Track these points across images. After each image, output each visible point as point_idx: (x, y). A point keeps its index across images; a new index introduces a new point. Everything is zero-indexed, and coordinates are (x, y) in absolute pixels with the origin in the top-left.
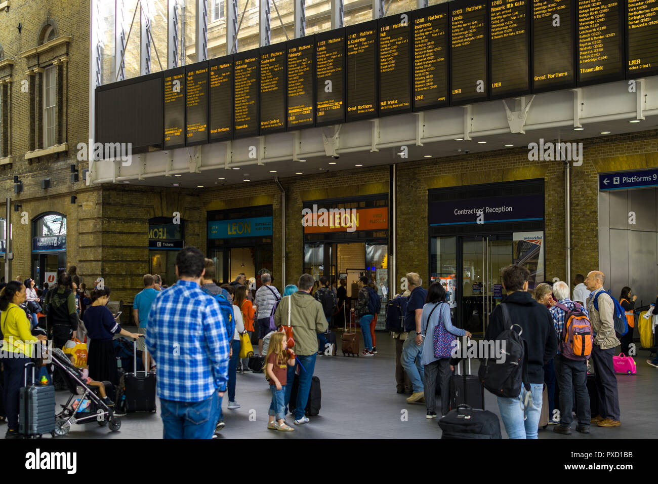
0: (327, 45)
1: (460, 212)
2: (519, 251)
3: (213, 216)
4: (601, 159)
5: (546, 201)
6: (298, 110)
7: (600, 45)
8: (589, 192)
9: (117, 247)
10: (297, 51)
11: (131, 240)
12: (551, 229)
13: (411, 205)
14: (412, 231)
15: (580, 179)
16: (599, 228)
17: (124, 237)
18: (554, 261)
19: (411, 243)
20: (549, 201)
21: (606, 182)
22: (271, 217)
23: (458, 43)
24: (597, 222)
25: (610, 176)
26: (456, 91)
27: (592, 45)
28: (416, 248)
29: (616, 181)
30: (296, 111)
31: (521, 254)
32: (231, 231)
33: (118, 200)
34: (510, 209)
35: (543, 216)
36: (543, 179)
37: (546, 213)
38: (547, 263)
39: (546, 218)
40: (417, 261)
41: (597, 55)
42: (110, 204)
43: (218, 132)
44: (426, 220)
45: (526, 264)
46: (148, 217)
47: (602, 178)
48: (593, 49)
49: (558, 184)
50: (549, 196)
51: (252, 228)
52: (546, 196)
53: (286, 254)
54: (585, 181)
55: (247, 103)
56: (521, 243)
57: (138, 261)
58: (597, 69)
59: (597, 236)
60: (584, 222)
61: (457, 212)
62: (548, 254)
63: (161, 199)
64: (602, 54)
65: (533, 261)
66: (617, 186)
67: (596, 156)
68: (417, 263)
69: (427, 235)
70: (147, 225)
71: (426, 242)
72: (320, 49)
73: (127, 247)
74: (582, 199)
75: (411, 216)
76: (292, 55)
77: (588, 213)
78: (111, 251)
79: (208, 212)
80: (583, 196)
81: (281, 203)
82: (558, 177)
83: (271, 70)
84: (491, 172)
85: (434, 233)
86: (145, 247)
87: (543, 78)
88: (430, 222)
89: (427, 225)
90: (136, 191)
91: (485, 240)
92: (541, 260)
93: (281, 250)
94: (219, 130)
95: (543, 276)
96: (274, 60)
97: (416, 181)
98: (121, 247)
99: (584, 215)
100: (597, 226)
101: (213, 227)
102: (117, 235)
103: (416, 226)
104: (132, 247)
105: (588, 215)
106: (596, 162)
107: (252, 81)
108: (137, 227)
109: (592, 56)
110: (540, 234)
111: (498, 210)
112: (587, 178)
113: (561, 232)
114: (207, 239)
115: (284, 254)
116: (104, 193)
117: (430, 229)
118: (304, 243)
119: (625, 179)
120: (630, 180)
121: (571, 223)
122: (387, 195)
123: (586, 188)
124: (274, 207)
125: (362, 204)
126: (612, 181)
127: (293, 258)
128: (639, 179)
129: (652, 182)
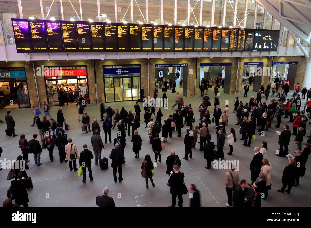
4: (156, 61)
20: (142, 70)
21: (156, 66)
22: (24, 71)
25: (157, 65)
28: (99, 81)
36: (141, 64)
37: (141, 72)
38: (142, 83)
44: (103, 73)
47: (155, 65)
49: (145, 66)
52: (141, 68)
60: (151, 74)
62: (142, 81)
67: (154, 60)
71: (103, 79)
77: (152, 72)
80: (151, 69)
82: (145, 64)
84: (125, 62)
103: (99, 75)
106: (154, 63)
117: (104, 76)
118: (45, 80)
119: (161, 66)
120: (162, 66)
121: (149, 75)
122: (86, 66)
123: (152, 67)
124: (26, 68)
125: (74, 68)
126: (158, 66)
127: (40, 85)
128: (164, 66)
129: (167, 67)
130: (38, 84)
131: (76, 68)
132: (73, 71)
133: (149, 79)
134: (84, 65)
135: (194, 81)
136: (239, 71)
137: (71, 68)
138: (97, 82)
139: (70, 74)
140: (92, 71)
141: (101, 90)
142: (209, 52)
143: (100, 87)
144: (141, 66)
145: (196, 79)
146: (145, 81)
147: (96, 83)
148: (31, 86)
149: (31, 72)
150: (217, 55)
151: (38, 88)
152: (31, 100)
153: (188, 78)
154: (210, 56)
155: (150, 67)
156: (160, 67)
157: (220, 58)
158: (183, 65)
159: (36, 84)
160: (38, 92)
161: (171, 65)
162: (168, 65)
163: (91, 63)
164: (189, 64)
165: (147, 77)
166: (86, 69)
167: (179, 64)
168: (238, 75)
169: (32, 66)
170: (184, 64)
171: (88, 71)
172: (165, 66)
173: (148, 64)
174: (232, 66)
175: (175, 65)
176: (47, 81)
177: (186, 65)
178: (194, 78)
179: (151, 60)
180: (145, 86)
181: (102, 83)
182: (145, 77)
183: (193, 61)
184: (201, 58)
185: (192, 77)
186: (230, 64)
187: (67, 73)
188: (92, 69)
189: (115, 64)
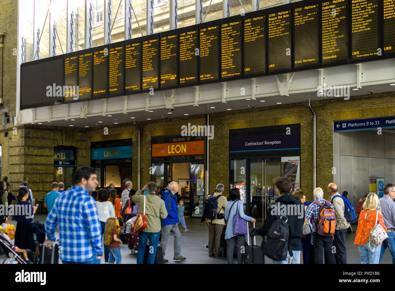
0: (167, 39)
1: (249, 144)
2: (285, 168)
3: (94, 145)
4: (335, 112)
5: (302, 138)
6: (149, 80)
7: (335, 43)
8: (328, 133)
9: (34, 164)
10: (149, 43)
11: (43, 160)
12: (304, 155)
13: (218, 139)
14: (219, 156)
15: (322, 124)
16: (333, 154)
17: (38, 158)
18: (306, 174)
19: (218, 163)
20: (303, 138)
21: (338, 126)
22: (131, 147)
23: (248, 40)
24: (332, 151)
25: (341, 123)
26: (247, 69)
27: (330, 42)
28: (221, 166)
29: (344, 126)
30: (147, 80)
31: (286, 170)
32: (106, 155)
33: (35, 135)
34: (279, 142)
35: (300, 147)
36: (300, 124)
37: (302, 145)
38: (302, 176)
39: (302, 148)
40: (222, 174)
41: (333, 48)
42: (29, 137)
43: (98, 93)
44: (228, 149)
45: (289, 176)
46: (54, 145)
47: (336, 123)
48: (330, 45)
49: (309, 127)
51: (119, 153)
52: (302, 134)
53: (141, 169)
54: (325, 125)
55: (117, 75)
56: (286, 163)
57: (47, 173)
58: (333, 57)
59: (332, 159)
60: (325, 151)
61: (247, 144)
62: (303, 170)
63: (62, 134)
64: (336, 48)
65: (294, 175)
66: (344, 129)
67: (332, 111)
68: (222, 175)
69: (228, 158)
70: (53, 151)
71: (228, 163)
72: (163, 42)
73: (40, 164)
74: (323, 136)
75: (218, 146)
76: (145, 46)
77: (327, 145)
78: (30, 167)
79: (91, 143)
80: (324, 135)
81: (137, 137)
82: (309, 123)
83: (132, 55)
84: (268, 120)
85: (233, 157)
86: (52, 165)
87: (300, 62)
88: (230, 150)
89: (228, 152)
90: (46, 129)
91: (264, 161)
92: (298, 174)
93: (137, 167)
94: (99, 92)
95: (299, 184)
96: (134, 48)
97: (221, 125)
98: (36, 164)
99: (325, 146)
100: (332, 153)
101: (95, 152)
102: (34, 157)
103: (221, 152)
104: (43, 165)
105: (327, 147)
106: (332, 114)
107: (120, 61)
108: (47, 152)
109: (330, 49)
110: (298, 158)
111: (272, 143)
112: (326, 124)
113: (310, 157)
114: (91, 160)
115: (139, 169)
116: (26, 131)
117: (230, 155)
118: (152, 163)
119: (349, 124)
120: (352, 125)
123: (326, 130)
124: (133, 140)
125: (188, 138)
126: (341, 126)
127: (145, 172)
128: (358, 125)
129: (366, 127)
132: (185, 145)
133: (317, 164)
137: (184, 139)
139: (182, 152)
144: (301, 128)
146: (310, 170)
155: (321, 129)
156: (347, 128)
161: (377, 119)
162: (369, 120)
172: (362, 124)
173: (313, 121)
187: (178, 149)
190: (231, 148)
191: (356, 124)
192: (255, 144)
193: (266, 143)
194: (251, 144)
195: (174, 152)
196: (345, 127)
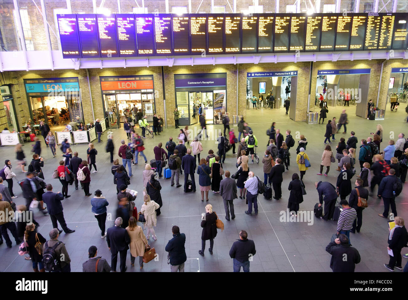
1: (191, 83)
8: (244, 78)
12: (229, 89)
14: (167, 90)
15: (241, 74)
19: (167, 94)
21: (249, 75)
25: (251, 74)
28: (169, 96)
31: (217, 97)
32: (45, 89)
34: (213, 82)
36: (226, 73)
37: (227, 84)
38: (228, 100)
39: (227, 86)
40: (170, 101)
44: (174, 86)
45: (219, 100)
47: (248, 73)
49: (232, 75)
50: (229, 79)
52: (227, 79)
56: (217, 94)
60: (242, 87)
62: (228, 97)
65: (222, 100)
66: (253, 76)
67: (247, 67)
69: (174, 91)
71: (174, 93)
74: (241, 80)
77: (243, 85)
79: (24, 80)
84: (205, 70)
92: (225, 99)
95: (226, 104)
97: (168, 71)
103: (169, 88)
106: (246, 69)
110: (225, 91)
111: (208, 83)
112: (243, 73)
114: (26, 92)
117: (175, 89)
118: (102, 94)
119: (256, 74)
120: (258, 75)
121: (239, 88)
122: (153, 75)
123: (242, 77)
124: (79, 78)
125: (137, 79)
126: (251, 75)
127: (96, 101)
128: (261, 75)
129: (265, 76)
130: (93, 99)
131: (140, 78)
132: (135, 83)
133: (238, 95)
134: (150, 74)
135: (306, 97)
136: (382, 82)
137: (133, 79)
138: (166, 98)
139: (133, 87)
140: (160, 82)
141: (172, 108)
142: (330, 53)
143: (170, 105)
144: (227, 75)
145: (310, 93)
146: (233, 97)
147: (164, 98)
148: (85, 102)
149: (85, 84)
150: (345, 57)
151: (93, 105)
152: (86, 120)
153: (298, 93)
154: (332, 59)
155: (240, 76)
156: (255, 76)
157: (350, 61)
158: (289, 73)
159: (91, 100)
160: (94, 110)
161: (271, 73)
162: (267, 73)
163: (159, 72)
164: (299, 72)
165: (236, 92)
166: (153, 79)
167: (284, 72)
168: (381, 89)
169: (86, 76)
170: (292, 71)
171: (155, 83)
172: (263, 75)
173: (236, 72)
174: (371, 73)
175: (278, 73)
176: (104, 96)
177: (295, 73)
178: (307, 92)
179: (241, 67)
180: (233, 104)
181: (173, 100)
182: (233, 90)
183: (306, 67)
184: (317, 62)
185: (303, 91)
186: (368, 71)
187: (128, 85)
188: (159, 79)
189: (191, 73)
190: (176, 85)
191: (260, 75)
192: (195, 83)
193: (203, 82)
194: (193, 83)
195: (125, 87)
196: (254, 75)
